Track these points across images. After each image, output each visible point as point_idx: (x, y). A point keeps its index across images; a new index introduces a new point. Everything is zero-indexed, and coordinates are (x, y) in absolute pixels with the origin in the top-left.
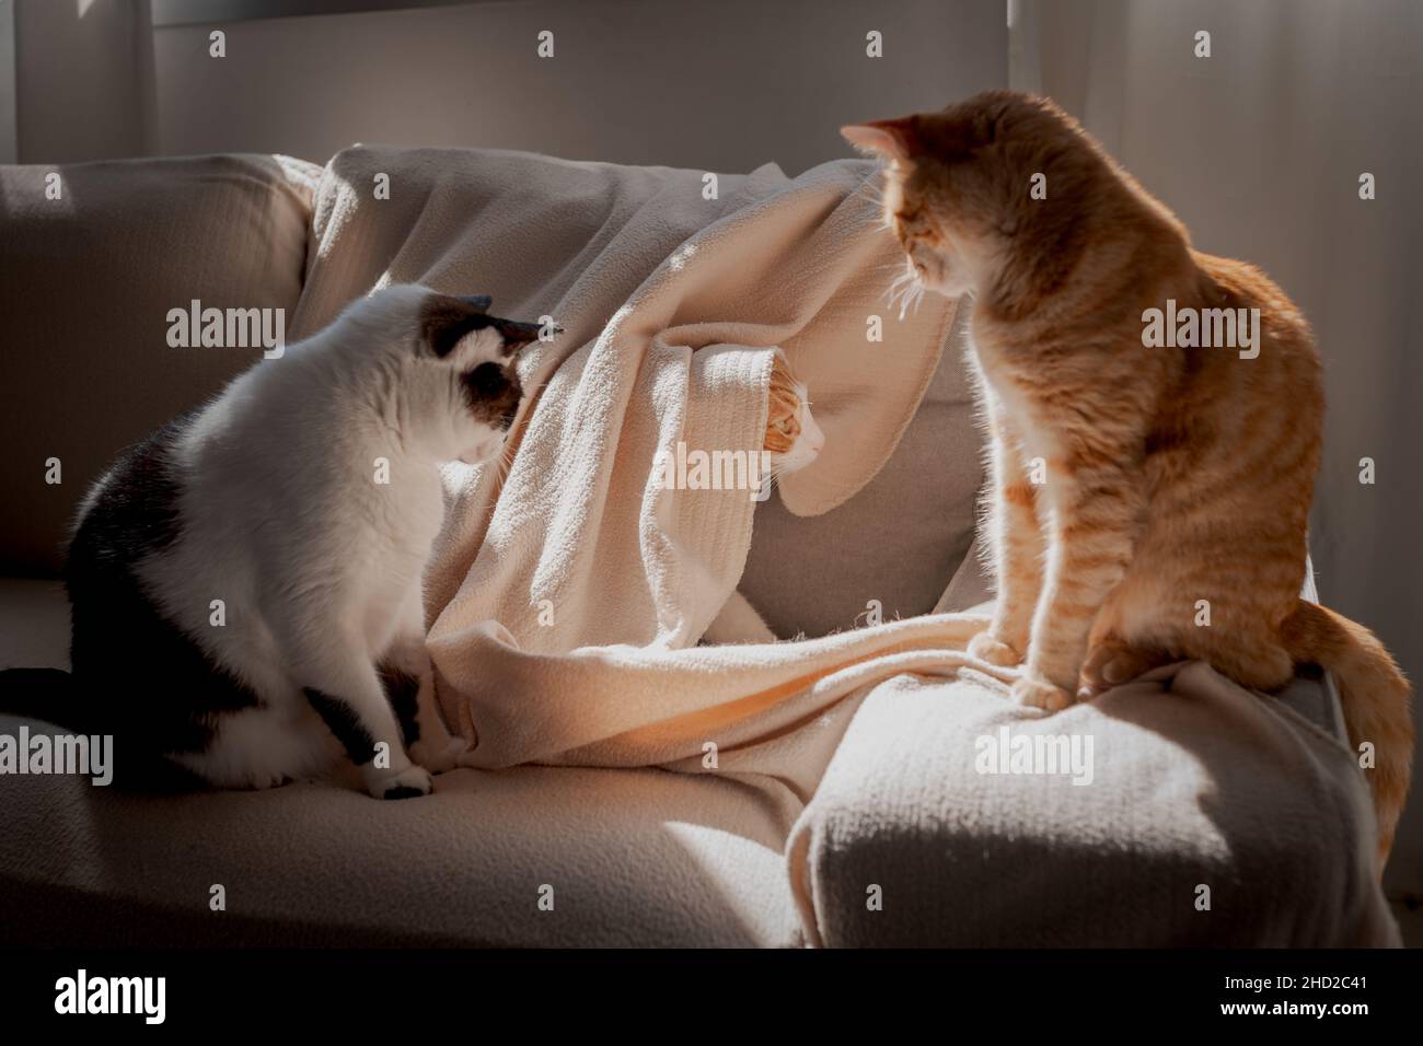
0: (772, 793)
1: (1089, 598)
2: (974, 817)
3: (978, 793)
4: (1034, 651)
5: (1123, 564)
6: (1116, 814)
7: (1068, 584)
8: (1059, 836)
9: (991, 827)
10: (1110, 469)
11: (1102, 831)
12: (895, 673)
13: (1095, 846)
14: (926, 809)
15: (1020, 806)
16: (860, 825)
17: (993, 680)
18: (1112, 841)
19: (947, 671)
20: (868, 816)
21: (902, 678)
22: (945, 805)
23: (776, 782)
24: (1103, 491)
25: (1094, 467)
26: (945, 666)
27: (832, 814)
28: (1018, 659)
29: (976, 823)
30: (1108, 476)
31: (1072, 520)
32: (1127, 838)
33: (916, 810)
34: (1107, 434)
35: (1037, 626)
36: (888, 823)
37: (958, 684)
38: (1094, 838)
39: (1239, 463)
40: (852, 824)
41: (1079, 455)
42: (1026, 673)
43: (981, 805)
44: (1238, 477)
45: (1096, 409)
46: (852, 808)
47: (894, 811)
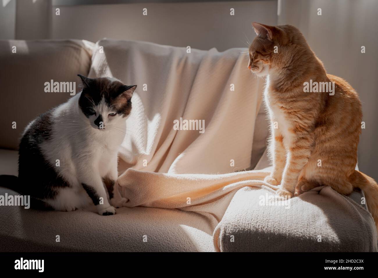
0: (209, 218)
1: (299, 167)
2: (266, 227)
3: (267, 221)
4: (283, 181)
5: (308, 158)
6: (305, 228)
7: (293, 163)
8: (289, 234)
9: (270, 231)
10: (305, 132)
11: (301, 233)
12: (244, 186)
13: (299, 237)
14: (252, 225)
15: (279, 225)
16: (234, 229)
17: (271, 189)
18: (304, 236)
19: (258, 186)
20: (237, 226)
21: (246, 187)
22: (258, 224)
23: (211, 215)
24: (303, 138)
25: (301, 132)
26: (258, 185)
27: (226, 225)
28: (279, 183)
29: (266, 229)
30: (305, 134)
31: (294, 146)
32: (308, 235)
33: (250, 225)
34: (306, 123)
35: (284, 175)
36: (242, 228)
37: (261, 190)
38: (299, 235)
40: (232, 228)
41: (297, 128)
42: (280, 187)
43: (268, 224)
45: (303, 116)
46: (232, 224)
47: (244, 225)
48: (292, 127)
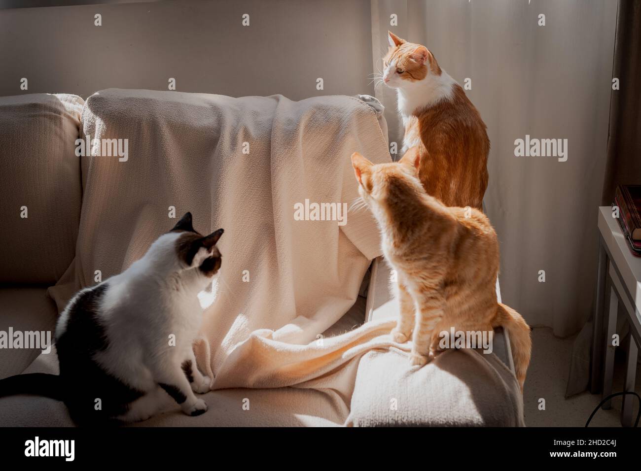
0: (330, 394)
1: (430, 328)
2: (406, 418)
3: (406, 409)
5: (441, 316)
6: (448, 413)
7: (423, 325)
8: (432, 422)
9: (411, 421)
10: (434, 291)
11: (445, 419)
12: (368, 351)
13: (443, 424)
14: (391, 417)
15: (419, 413)
16: (370, 424)
17: (401, 351)
18: (448, 422)
19: (385, 348)
20: (373, 420)
21: (371, 352)
22: (397, 415)
23: (331, 390)
24: (432, 298)
25: (429, 291)
26: (385, 346)
27: (360, 420)
29: (407, 420)
30: (433, 293)
31: (423, 307)
32: (452, 421)
33: (387, 417)
34: (430, 283)
36: (379, 423)
37: (390, 353)
38: (443, 422)
39: (474, 287)
40: (368, 423)
41: (423, 288)
43: (407, 414)
44: (474, 291)
45: (426, 276)
46: (367, 418)
47: (381, 418)
48: (417, 288)
